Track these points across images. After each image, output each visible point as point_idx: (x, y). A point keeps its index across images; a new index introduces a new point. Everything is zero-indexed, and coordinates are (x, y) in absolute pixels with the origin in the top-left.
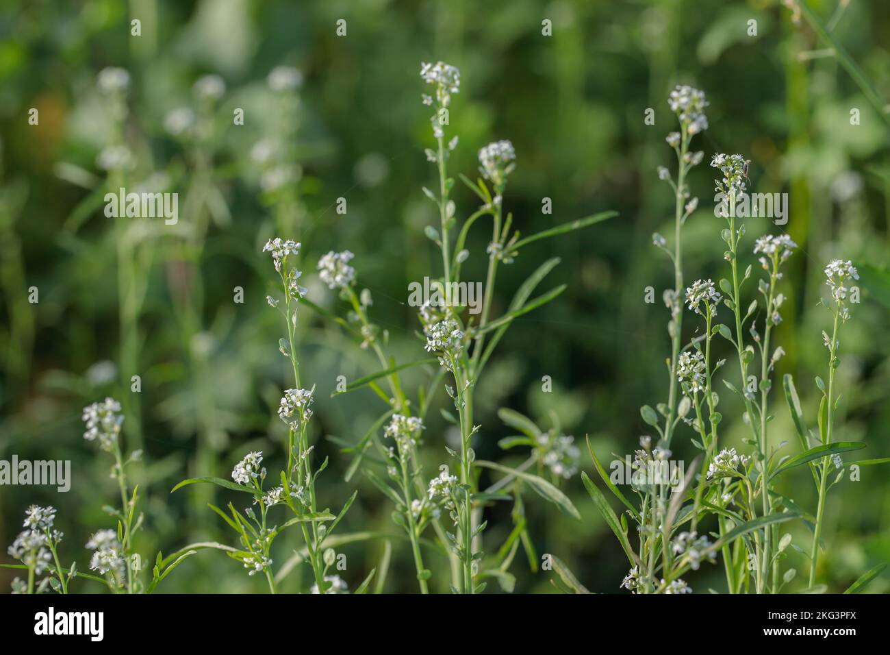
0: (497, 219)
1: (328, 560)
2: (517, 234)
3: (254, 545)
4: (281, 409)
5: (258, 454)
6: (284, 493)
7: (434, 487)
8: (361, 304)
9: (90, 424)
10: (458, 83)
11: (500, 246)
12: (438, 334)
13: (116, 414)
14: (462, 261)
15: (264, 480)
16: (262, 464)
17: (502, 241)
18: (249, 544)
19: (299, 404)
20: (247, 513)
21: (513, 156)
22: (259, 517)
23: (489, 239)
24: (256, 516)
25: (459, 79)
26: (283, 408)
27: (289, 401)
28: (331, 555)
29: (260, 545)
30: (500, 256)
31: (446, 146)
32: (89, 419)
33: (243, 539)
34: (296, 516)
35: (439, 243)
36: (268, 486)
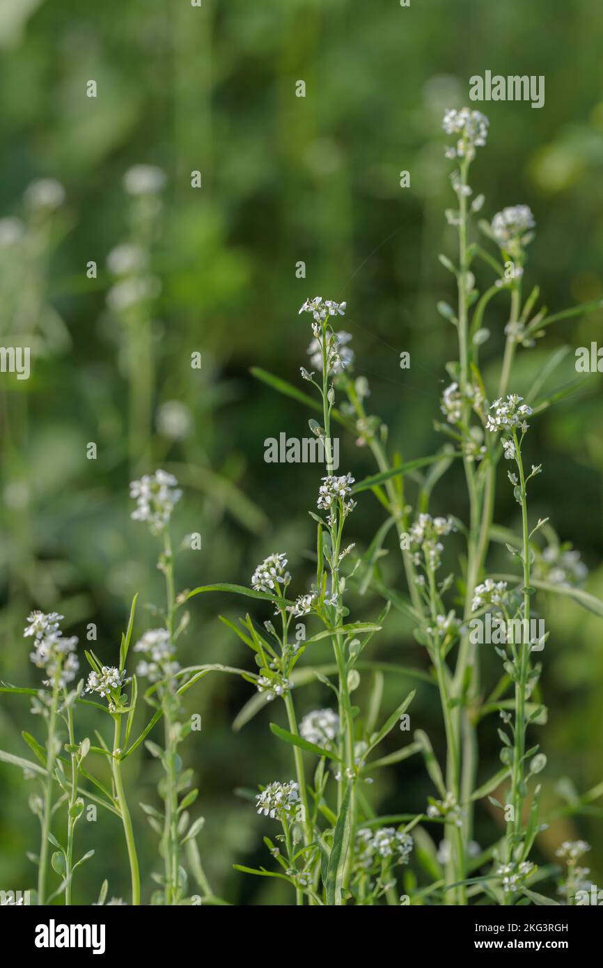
0: (516, 296)
1: (351, 684)
2: (544, 310)
3: (272, 666)
4: (320, 500)
5: (280, 557)
6: (315, 602)
7: (479, 596)
8: (356, 394)
9: (142, 501)
10: (484, 133)
11: (521, 325)
12: (504, 410)
13: (171, 488)
14: (482, 342)
15: (288, 587)
16: (286, 569)
17: (524, 319)
18: (266, 665)
19: (343, 493)
20: (266, 626)
21: (532, 224)
22: (279, 631)
23: (506, 319)
24: (276, 630)
25: (487, 128)
26: (324, 499)
27: (331, 489)
28: (354, 678)
29: (278, 665)
30: (521, 337)
31: (469, 206)
32: (140, 496)
33: (258, 658)
34: (326, 629)
35: (454, 321)
36: (293, 593)
